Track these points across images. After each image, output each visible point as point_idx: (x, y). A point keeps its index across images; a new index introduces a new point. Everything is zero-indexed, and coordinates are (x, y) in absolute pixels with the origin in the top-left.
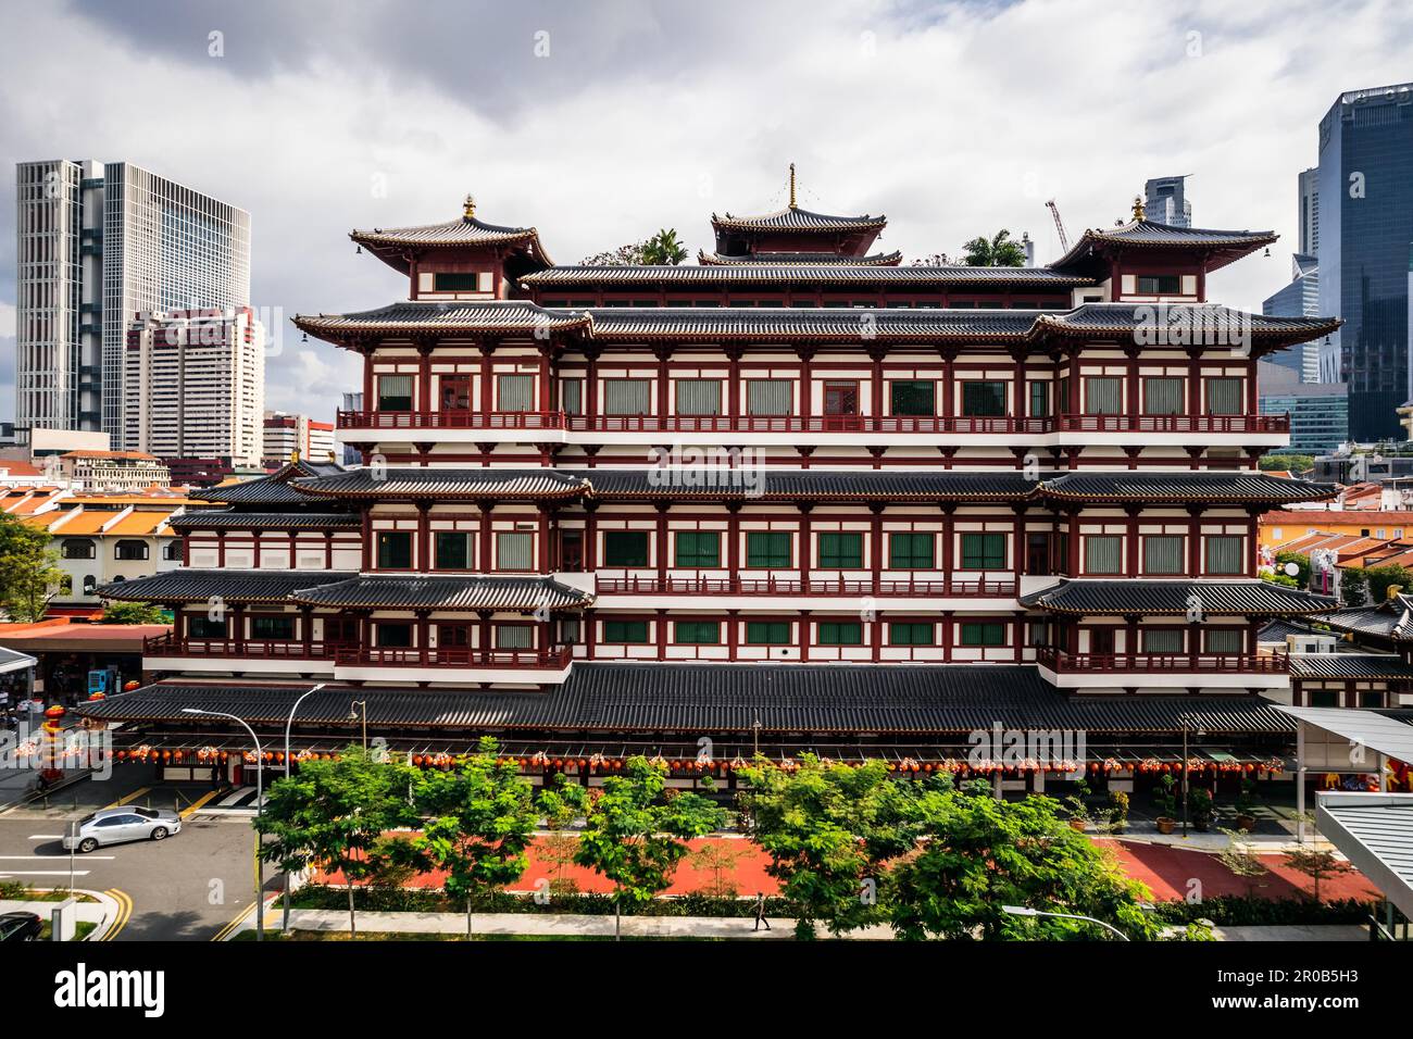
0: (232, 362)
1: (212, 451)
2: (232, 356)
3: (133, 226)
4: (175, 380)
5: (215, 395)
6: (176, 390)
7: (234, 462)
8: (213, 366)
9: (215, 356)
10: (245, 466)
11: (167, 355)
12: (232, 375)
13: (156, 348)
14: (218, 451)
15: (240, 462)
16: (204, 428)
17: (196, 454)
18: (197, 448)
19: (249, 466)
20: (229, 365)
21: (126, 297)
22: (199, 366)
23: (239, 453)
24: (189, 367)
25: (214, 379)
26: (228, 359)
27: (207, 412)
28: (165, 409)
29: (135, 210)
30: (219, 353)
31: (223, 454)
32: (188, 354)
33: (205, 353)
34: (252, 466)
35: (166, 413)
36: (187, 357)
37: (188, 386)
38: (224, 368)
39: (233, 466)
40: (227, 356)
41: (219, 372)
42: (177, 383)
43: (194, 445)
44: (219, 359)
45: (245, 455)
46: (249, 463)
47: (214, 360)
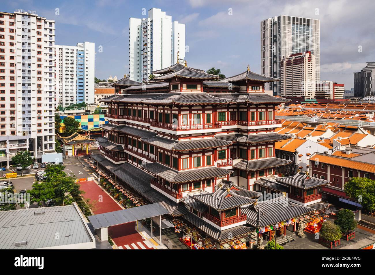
0: (304, 68)
1: (300, 95)
2: (304, 66)
3: (284, 32)
4: (291, 74)
5: (300, 78)
6: (291, 77)
7: (305, 98)
8: (300, 70)
9: (300, 67)
10: (309, 99)
11: (289, 67)
12: (304, 72)
13: (287, 66)
14: (301, 94)
15: (307, 98)
16: (298, 88)
17: (296, 96)
18: (296, 94)
19: (310, 99)
20: (303, 69)
21: (282, 52)
22: (296, 70)
23: (307, 95)
24: (294, 70)
25: (300, 73)
26: (303, 67)
27: (299, 83)
28: (289, 83)
29: (284, 27)
30: (301, 66)
31: (302, 95)
32: (294, 67)
33: (298, 66)
34: (311, 99)
35: (289, 84)
36: (294, 68)
37: (294, 76)
38: (302, 70)
39: (305, 99)
40: (303, 66)
41: (301, 71)
42: (291, 75)
43: (295, 93)
44: (301, 68)
45: (309, 95)
46: (310, 98)
47: (300, 68)
